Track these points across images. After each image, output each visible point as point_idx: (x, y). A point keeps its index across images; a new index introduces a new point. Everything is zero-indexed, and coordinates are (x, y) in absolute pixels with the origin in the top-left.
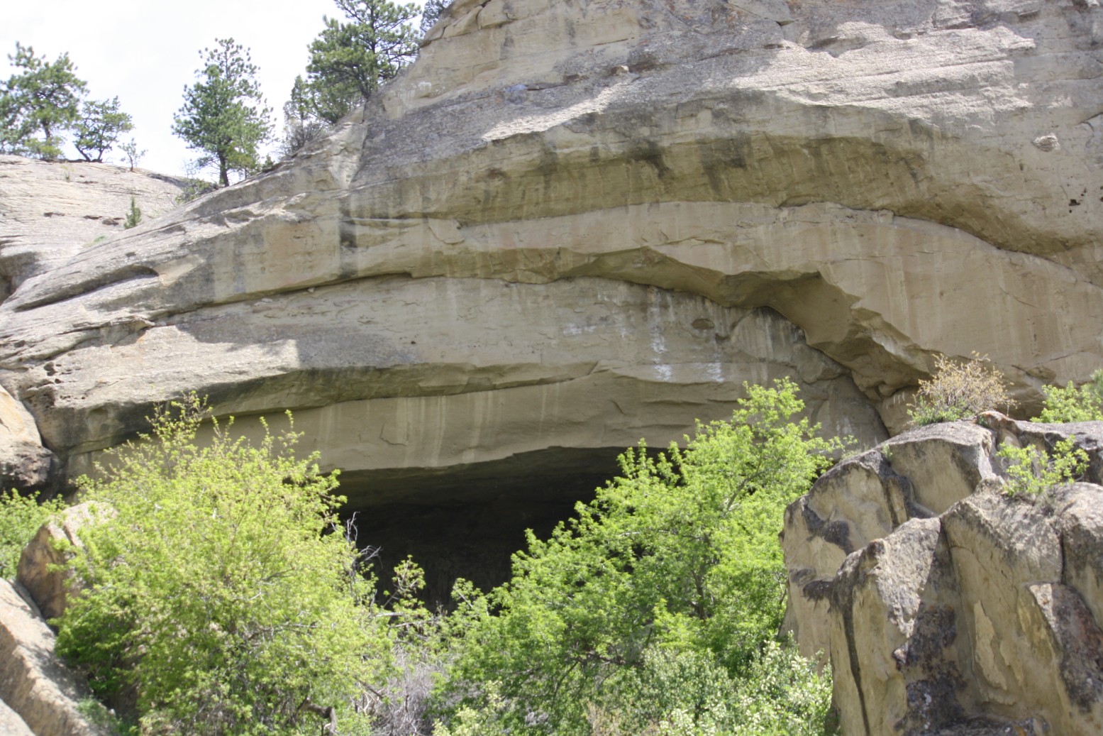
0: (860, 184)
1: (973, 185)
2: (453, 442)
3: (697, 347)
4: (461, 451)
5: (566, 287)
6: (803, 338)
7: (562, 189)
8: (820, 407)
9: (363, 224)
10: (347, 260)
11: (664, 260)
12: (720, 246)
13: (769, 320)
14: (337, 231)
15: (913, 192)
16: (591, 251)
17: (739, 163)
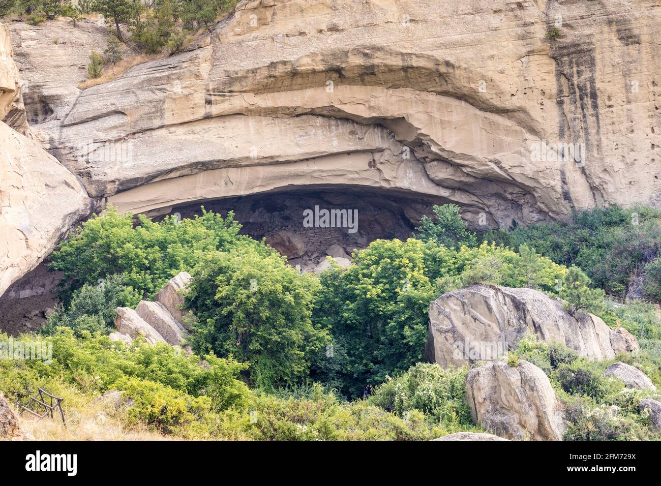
0: (423, 82)
1: (471, 88)
2: (250, 185)
3: (351, 144)
4: (253, 188)
5: (297, 119)
6: (394, 137)
7: (299, 81)
8: (400, 165)
9: (215, 95)
10: (208, 111)
11: (339, 110)
12: (363, 106)
13: (380, 129)
14: (204, 98)
15: (445, 88)
16: (310, 107)
17: (373, 74)
